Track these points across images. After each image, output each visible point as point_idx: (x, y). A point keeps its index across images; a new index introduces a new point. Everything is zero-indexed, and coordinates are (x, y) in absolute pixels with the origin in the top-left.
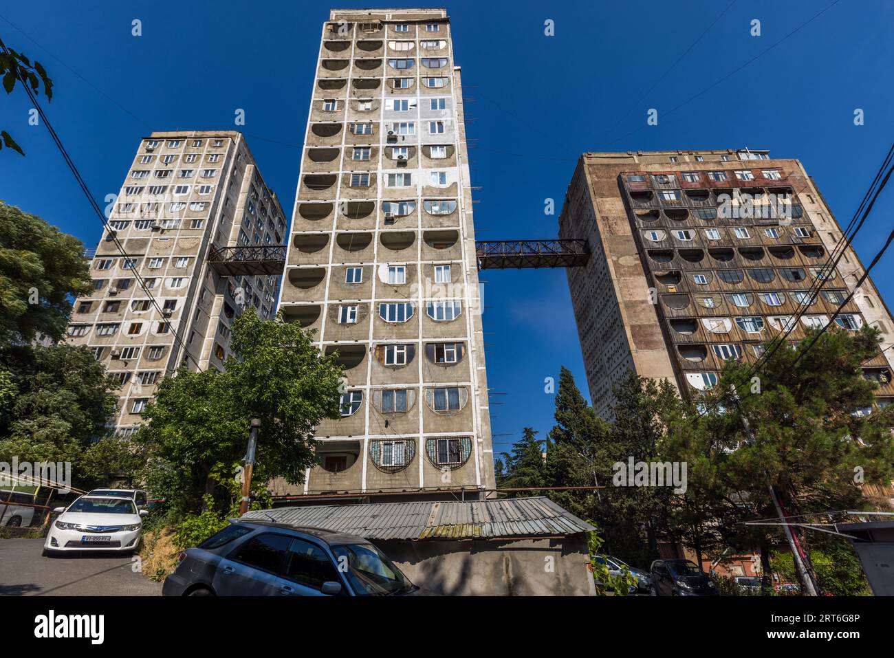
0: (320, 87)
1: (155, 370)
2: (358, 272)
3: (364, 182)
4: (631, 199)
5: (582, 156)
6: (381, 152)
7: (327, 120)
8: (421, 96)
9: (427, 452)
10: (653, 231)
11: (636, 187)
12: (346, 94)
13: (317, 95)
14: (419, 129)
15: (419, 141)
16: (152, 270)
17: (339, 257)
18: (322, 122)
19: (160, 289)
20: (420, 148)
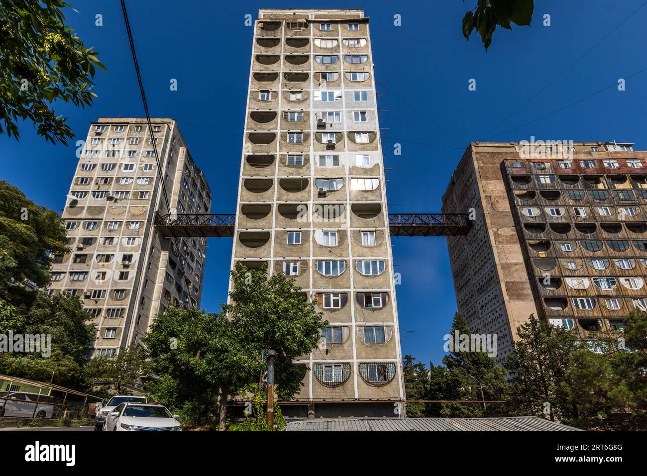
0: (256, 79)
1: (120, 307)
2: (298, 236)
3: (299, 162)
4: (512, 182)
5: (470, 146)
6: (312, 137)
7: (263, 108)
8: (345, 89)
9: (360, 373)
10: (529, 208)
11: (517, 171)
12: (278, 86)
13: (253, 86)
14: (345, 118)
15: (345, 128)
16: (110, 231)
17: (281, 223)
18: (259, 110)
19: (118, 246)
20: (346, 134)
